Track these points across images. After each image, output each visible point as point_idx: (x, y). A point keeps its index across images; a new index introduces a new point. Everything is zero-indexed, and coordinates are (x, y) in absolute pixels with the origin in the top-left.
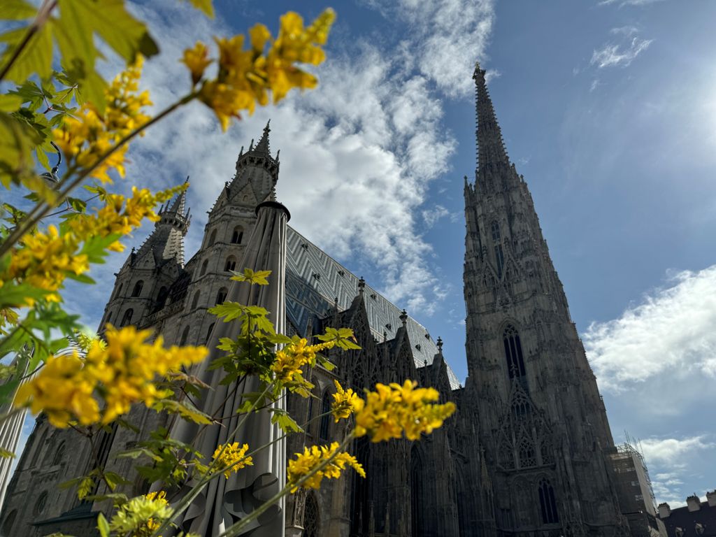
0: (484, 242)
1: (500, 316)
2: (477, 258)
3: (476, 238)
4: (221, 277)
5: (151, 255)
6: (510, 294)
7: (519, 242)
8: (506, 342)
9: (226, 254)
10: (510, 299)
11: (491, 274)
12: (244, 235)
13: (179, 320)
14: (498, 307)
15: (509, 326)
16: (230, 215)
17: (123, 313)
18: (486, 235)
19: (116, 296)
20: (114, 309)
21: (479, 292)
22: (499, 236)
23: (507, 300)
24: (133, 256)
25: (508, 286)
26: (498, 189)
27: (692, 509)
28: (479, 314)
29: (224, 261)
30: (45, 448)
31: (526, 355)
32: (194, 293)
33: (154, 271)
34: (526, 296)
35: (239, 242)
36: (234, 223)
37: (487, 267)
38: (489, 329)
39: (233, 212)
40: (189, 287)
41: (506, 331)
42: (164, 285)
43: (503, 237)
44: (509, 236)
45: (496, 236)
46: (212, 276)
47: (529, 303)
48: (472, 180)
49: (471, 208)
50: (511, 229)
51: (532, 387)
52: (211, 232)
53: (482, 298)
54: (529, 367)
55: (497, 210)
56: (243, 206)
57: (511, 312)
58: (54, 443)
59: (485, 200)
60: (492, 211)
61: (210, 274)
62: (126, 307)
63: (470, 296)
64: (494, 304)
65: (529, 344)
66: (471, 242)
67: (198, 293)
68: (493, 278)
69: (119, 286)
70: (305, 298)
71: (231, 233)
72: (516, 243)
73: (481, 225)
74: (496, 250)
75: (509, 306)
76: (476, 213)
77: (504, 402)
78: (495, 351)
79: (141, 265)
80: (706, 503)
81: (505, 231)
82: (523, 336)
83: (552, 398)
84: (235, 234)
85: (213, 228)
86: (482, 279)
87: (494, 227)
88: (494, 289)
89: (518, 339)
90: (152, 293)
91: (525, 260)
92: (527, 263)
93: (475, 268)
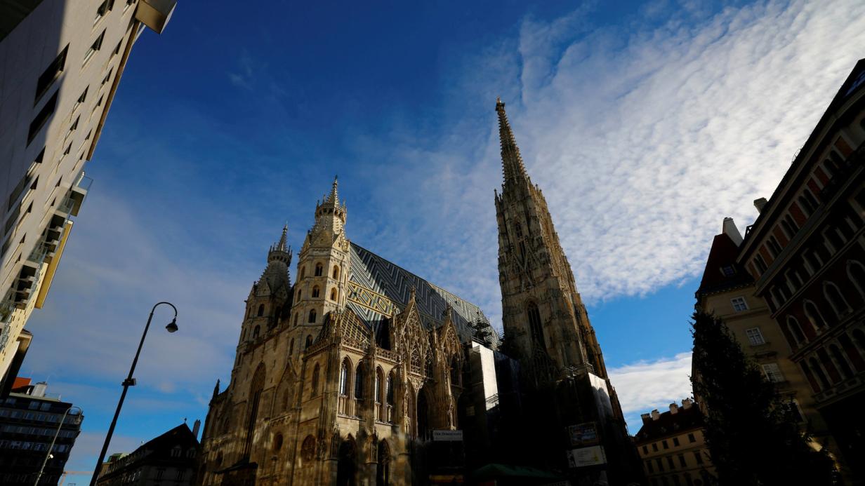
0: (511, 241)
1: (524, 296)
2: (507, 253)
3: (506, 237)
4: (310, 302)
5: (267, 285)
6: (531, 278)
7: (535, 238)
8: (529, 313)
9: (312, 285)
10: (531, 282)
11: (517, 264)
12: (323, 269)
13: (287, 334)
14: (523, 289)
15: (531, 302)
16: (312, 256)
17: (253, 329)
18: (512, 234)
19: (247, 317)
20: (247, 327)
21: (510, 279)
22: (521, 235)
23: (529, 283)
24: (255, 287)
25: (529, 273)
26: (519, 198)
27: (673, 413)
28: (510, 295)
29: (311, 290)
30: (218, 423)
31: (543, 322)
32: (294, 314)
33: (270, 296)
34: (541, 280)
35: (321, 275)
36: (316, 261)
37: (514, 259)
38: (517, 305)
39: (315, 253)
40: (291, 310)
41: (529, 306)
42: (278, 305)
43: (524, 235)
44: (528, 234)
45: (519, 235)
46: (304, 302)
47: (544, 284)
48: (500, 191)
49: (500, 214)
50: (529, 229)
51: (548, 345)
52: (301, 269)
53: (512, 283)
54: (545, 331)
55: (519, 214)
56: (321, 248)
57: (532, 292)
58: (222, 419)
59: (510, 207)
60: (515, 216)
61: (303, 301)
62: (255, 324)
63: (503, 283)
64: (520, 287)
65: (544, 315)
66: (502, 241)
67: (297, 314)
68: (519, 267)
69: (249, 309)
70: (376, 305)
71: (314, 268)
72: (533, 239)
73: (509, 227)
74: (520, 245)
75: (530, 287)
76: (504, 218)
77: (530, 357)
78: (522, 321)
79: (261, 293)
80: (682, 408)
81: (525, 230)
82: (541, 308)
83: (560, 352)
84: (317, 268)
85: (302, 266)
86: (511, 268)
87: (518, 227)
88: (520, 276)
89: (537, 310)
90: (271, 313)
91: (539, 252)
92: (541, 254)
93: (506, 261)
